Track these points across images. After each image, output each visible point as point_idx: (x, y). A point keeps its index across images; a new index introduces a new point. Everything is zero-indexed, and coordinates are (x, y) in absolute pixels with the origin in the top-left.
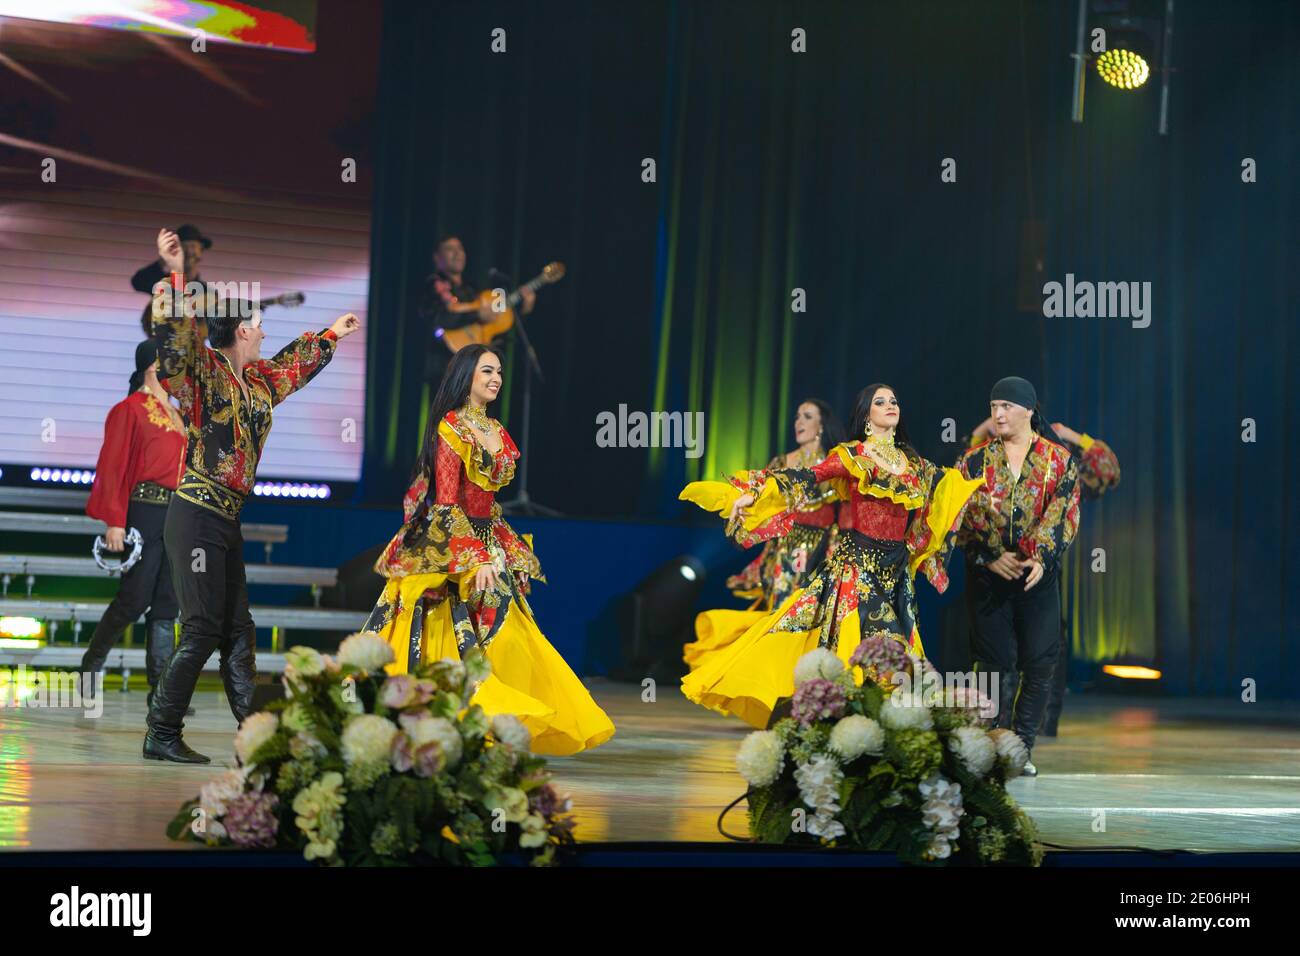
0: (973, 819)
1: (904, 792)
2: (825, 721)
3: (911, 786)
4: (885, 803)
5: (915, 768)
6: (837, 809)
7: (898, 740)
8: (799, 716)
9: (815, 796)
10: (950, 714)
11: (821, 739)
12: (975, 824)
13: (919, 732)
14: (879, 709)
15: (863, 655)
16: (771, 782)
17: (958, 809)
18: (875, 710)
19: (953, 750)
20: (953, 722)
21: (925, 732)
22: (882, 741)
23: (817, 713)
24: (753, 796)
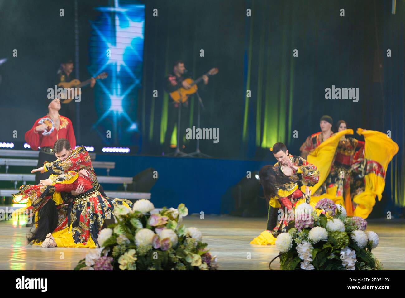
0: (360, 264)
1: (335, 254)
2: (307, 229)
3: (338, 252)
4: (329, 258)
5: (339, 245)
6: (311, 260)
7: (333, 235)
8: (297, 227)
9: (303, 256)
10: (351, 226)
11: (305, 235)
12: (361, 265)
13: (340, 233)
15: (320, 205)
16: (288, 251)
17: (355, 260)
18: (325, 225)
19: (353, 239)
20: (353, 229)
21: (343, 232)
22: (327, 236)
23: (304, 226)
24: (281, 256)
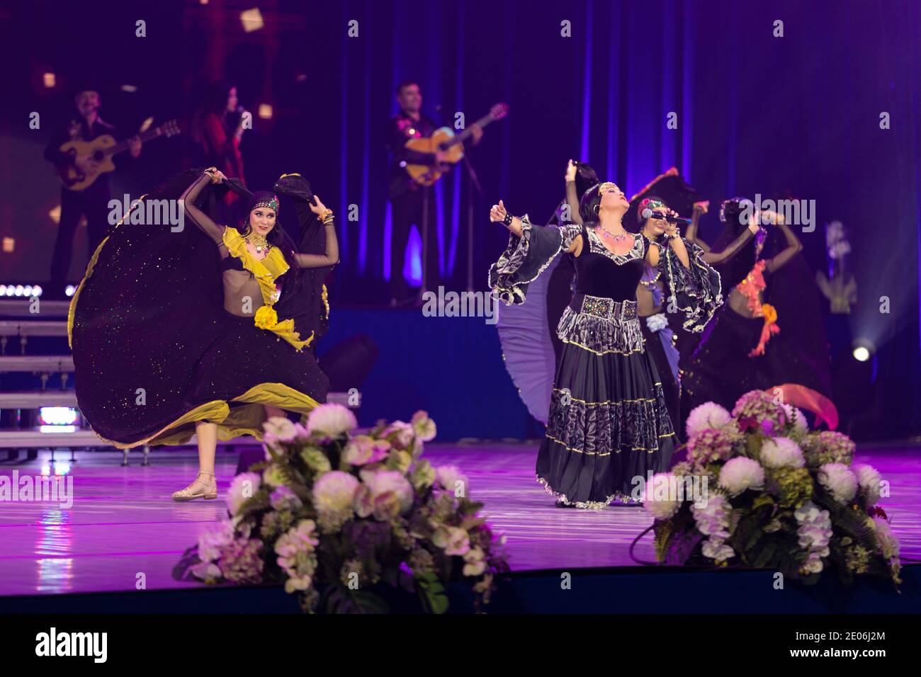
0: (841, 540)
1: (781, 520)
2: (715, 463)
3: (788, 514)
4: (767, 529)
5: (790, 499)
6: (727, 535)
7: (776, 476)
8: (693, 460)
9: (709, 525)
10: (818, 453)
11: (712, 478)
12: (843, 543)
13: (793, 470)
14: (759, 451)
15: (745, 408)
16: (672, 515)
17: (828, 532)
18: (756, 451)
19: (822, 483)
20: (821, 460)
21: (799, 468)
22: (762, 477)
23: (708, 457)
24: (658, 528)
